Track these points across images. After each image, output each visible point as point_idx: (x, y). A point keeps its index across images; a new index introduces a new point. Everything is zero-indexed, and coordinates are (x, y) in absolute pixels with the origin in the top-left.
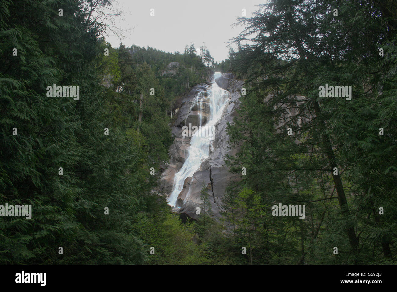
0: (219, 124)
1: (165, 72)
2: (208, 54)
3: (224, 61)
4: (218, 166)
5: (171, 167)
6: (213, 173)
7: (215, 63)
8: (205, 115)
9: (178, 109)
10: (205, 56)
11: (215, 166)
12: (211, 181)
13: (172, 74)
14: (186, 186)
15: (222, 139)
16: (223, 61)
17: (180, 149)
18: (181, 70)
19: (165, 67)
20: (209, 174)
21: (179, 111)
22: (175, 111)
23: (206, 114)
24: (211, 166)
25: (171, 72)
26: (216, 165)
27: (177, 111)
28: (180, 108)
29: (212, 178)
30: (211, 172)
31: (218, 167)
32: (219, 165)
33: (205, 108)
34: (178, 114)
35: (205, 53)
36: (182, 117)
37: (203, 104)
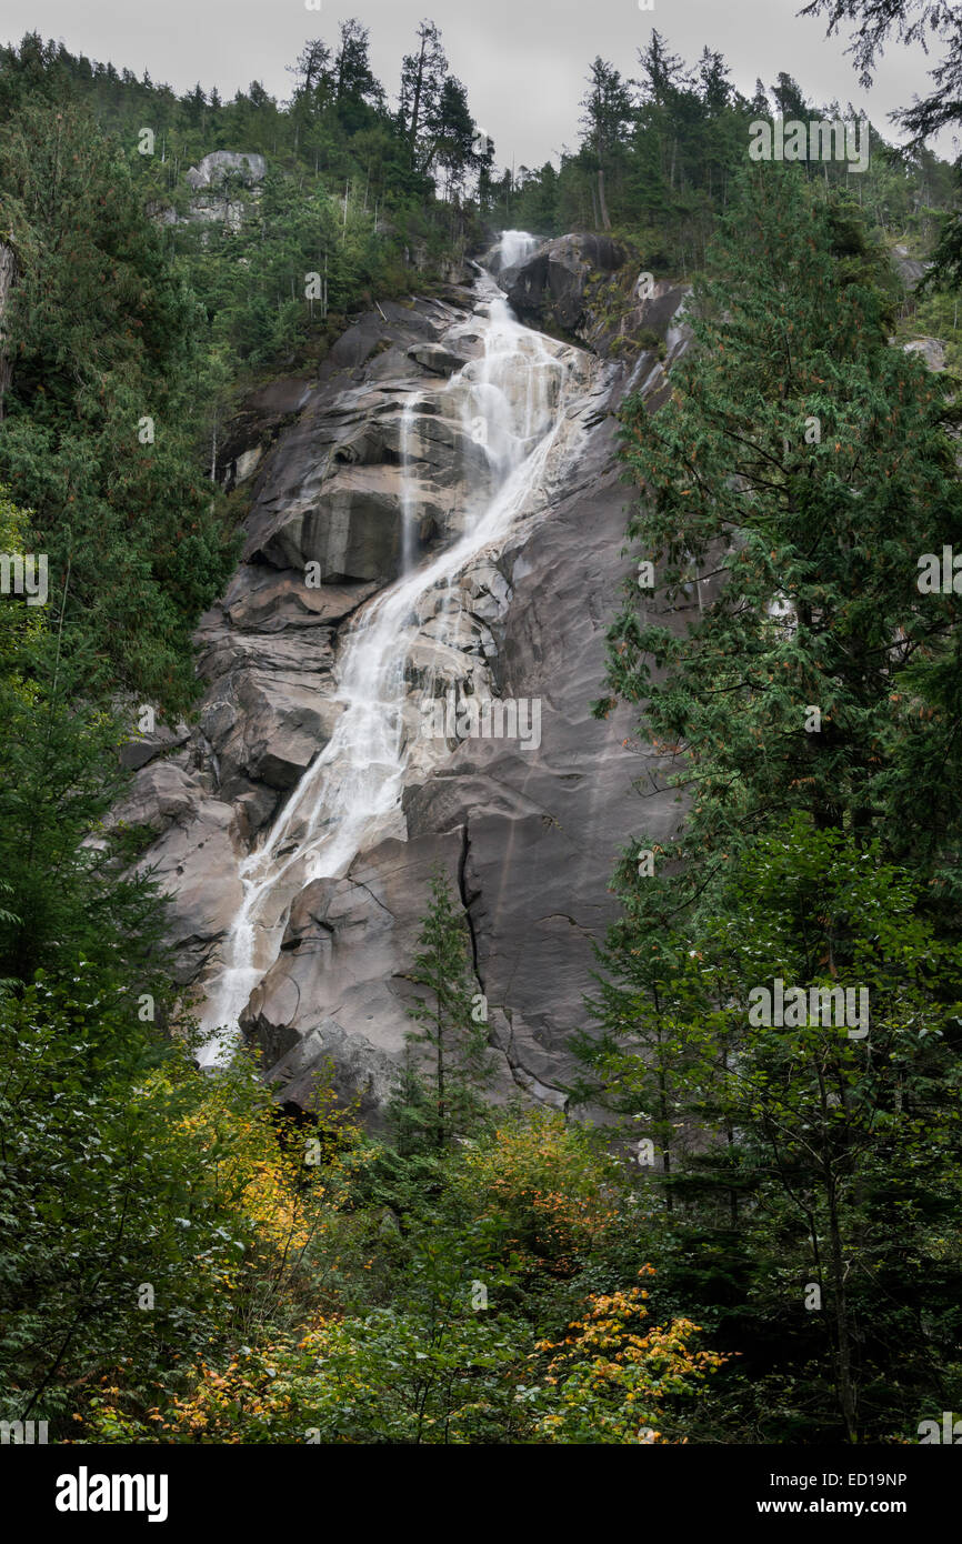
0: (519, 550)
1: (171, 218)
2: (454, 109)
3: (557, 168)
4: (511, 808)
5: (205, 816)
6: (478, 855)
7: (496, 177)
8: (429, 497)
9: (257, 453)
10: (431, 123)
11: (492, 810)
12: (466, 904)
13: (218, 228)
14: (304, 935)
15: (537, 641)
16: (548, 168)
17: (267, 706)
18: (281, 204)
19: (172, 182)
20: (456, 858)
21: (263, 466)
22: (234, 468)
23: (434, 489)
24: (471, 812)
25: (212, 214)
26: (502, 802)
27: (247, 462)
28: (268, 446)
29: (472, 886)
30: (467, 844)
31: (514, 817)
32: (518, 802)
33: (433, 452)
34: (256, 482)
35: (437, 101)
36: (279, 505)
37: (421, 424)
